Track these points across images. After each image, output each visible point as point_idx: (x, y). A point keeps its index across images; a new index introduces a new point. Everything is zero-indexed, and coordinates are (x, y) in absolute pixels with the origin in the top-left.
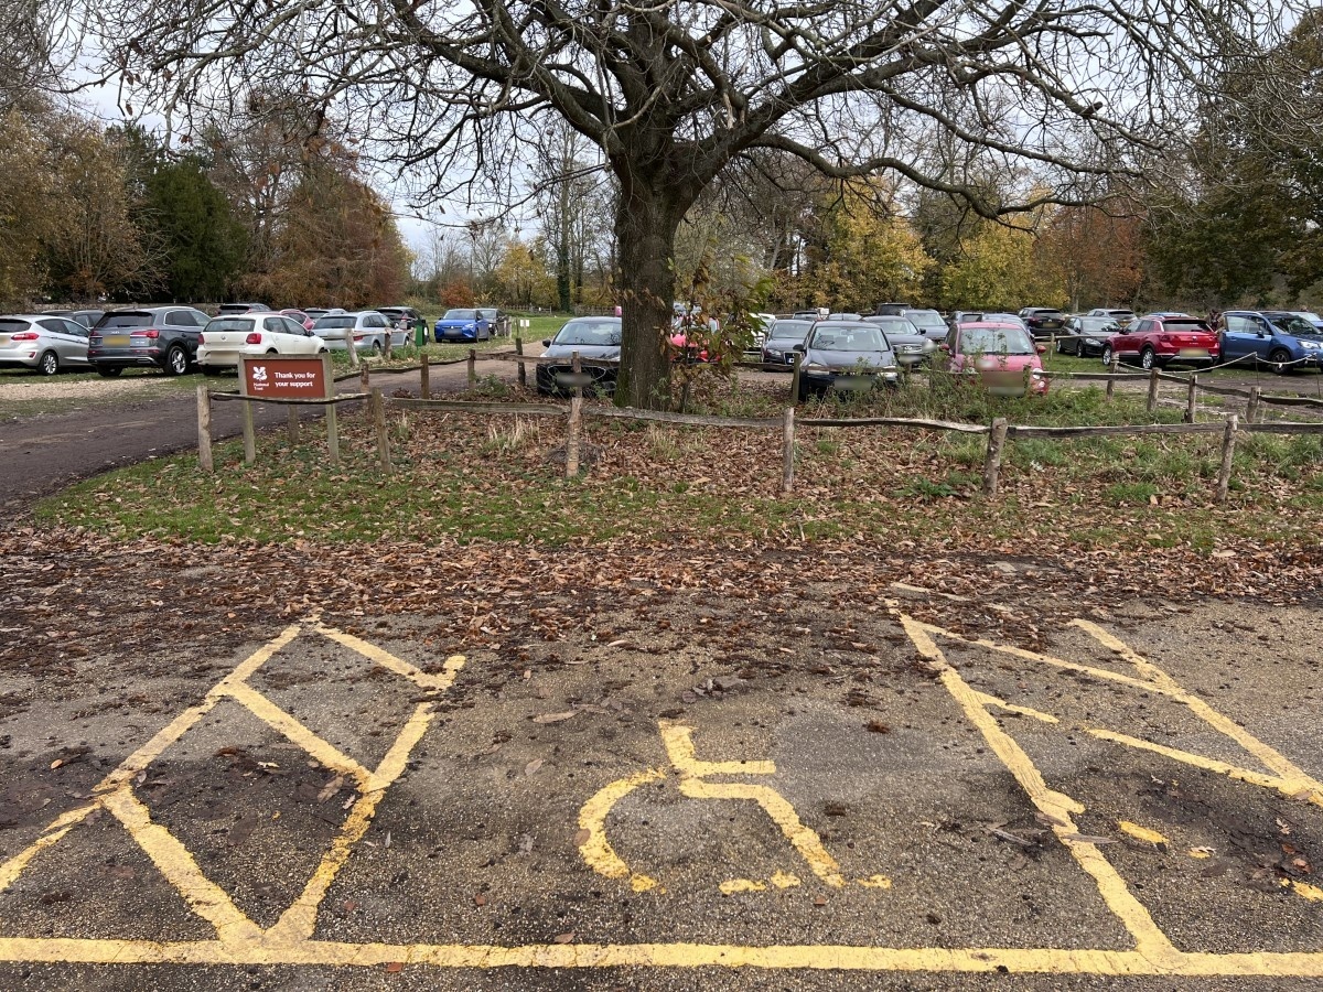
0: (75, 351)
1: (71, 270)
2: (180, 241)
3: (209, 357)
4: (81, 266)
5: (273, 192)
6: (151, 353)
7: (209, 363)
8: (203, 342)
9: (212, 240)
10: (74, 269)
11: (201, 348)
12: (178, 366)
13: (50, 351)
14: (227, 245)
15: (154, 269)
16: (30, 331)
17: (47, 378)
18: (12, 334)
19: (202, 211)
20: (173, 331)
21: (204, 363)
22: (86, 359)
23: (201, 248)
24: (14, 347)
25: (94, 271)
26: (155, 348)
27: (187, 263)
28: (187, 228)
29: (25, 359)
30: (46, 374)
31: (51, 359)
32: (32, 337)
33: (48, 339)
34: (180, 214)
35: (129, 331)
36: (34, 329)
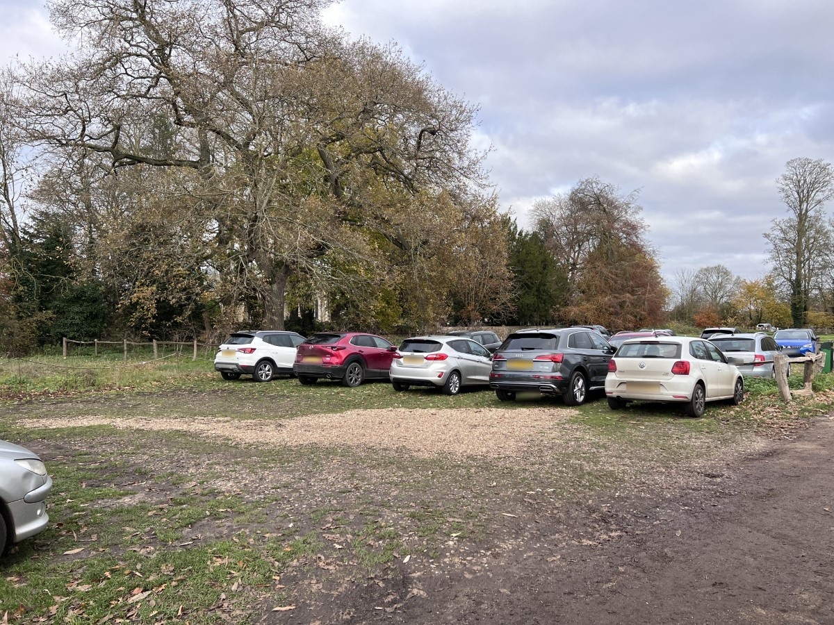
0: (476, 371)
1: (463, 307)
2: (525, 286)
3: (623, 388)
4: (468, 304)
5: (578, 256)
6: (554, 380)
7: (623, 395)
8: (614, 370)
9: (545, 285)
10: (464, 306)
11: (611, 377)
12: (578, 394)
13: (456, 371)
14: (552, 288)
15: (509, 304)
16: (441, 352)
17: (451, 398)
18: (425, 355)
19: (540, 268)
20: (575, 355)
21: (615, 395)
22: (487, 378)
23: (538, 290)
24: (427, 366)
25: (475, 306)
26: (558, 374)
27: (530, 300)
28: (530, 278)
29: (434, 378)
30: (450, 394)
31: (455, 378)
32: (442, 357)
33: (455, 359)
34: (527, 270)
35: (532, 355)
36: (447, 349)
